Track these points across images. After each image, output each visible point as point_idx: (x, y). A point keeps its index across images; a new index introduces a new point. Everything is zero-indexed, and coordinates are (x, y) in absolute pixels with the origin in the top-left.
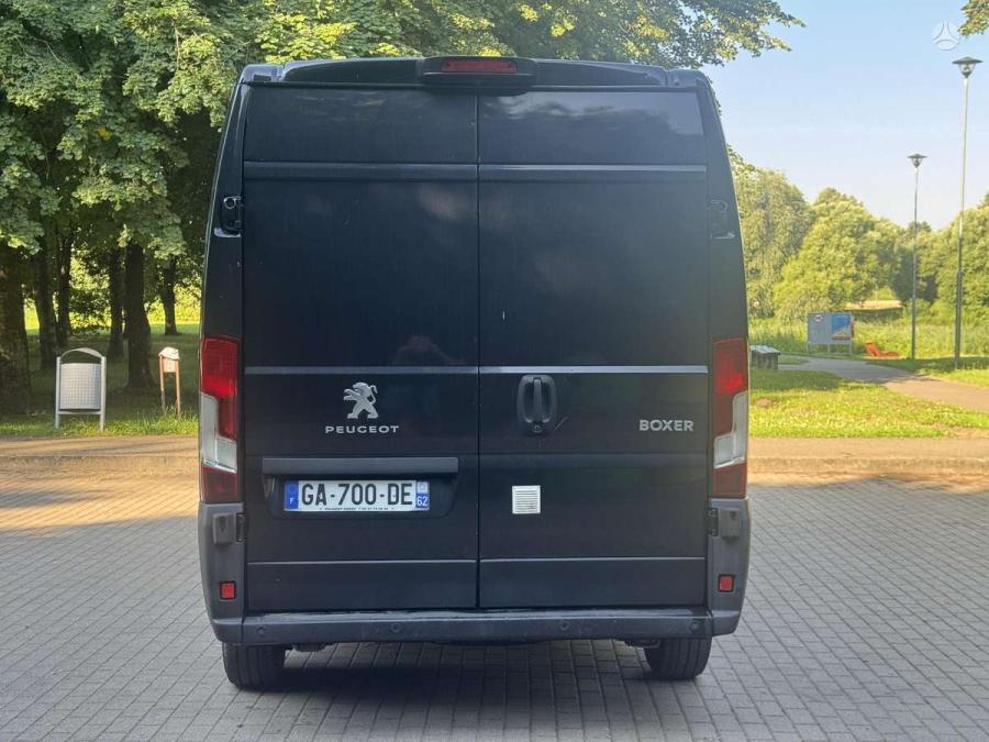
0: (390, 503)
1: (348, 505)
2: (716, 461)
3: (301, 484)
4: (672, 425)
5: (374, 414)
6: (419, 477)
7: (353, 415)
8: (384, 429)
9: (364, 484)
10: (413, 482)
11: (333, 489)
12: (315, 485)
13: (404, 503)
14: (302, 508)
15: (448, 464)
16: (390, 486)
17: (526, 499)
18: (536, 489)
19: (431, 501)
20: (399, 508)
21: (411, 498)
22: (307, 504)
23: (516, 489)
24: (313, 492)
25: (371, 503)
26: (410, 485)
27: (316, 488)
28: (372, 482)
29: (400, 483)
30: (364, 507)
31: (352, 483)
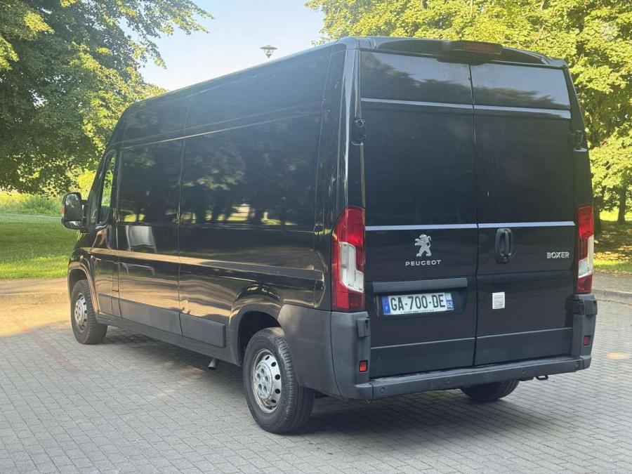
0: (435, 307)
1: (415, 310)
2: (579, 274)
3: (390, 298)
4: (560, 254)
5: (429, 254)
7: (419, 255)
8: (434, 262)
9: (420, 296)
10: (444, 294)
11: (406, 300)
12: (396, 298)
13: (442, 306)
14: (393, 313)
15: (462, 282)
16: (433, 296)
17: (499, 300)
18: (503, 294)
19: (454, 305)
20: (439, 309)
21: (444, 303)
22: (395, 310)
23: (494, 295)
24: (396, 302)
25: (425, 307)
26: (442, 295)
27: (397, 300)
28: (424, 295)
29: (437, 294)
30: (422, 310)
31: (414, 296)
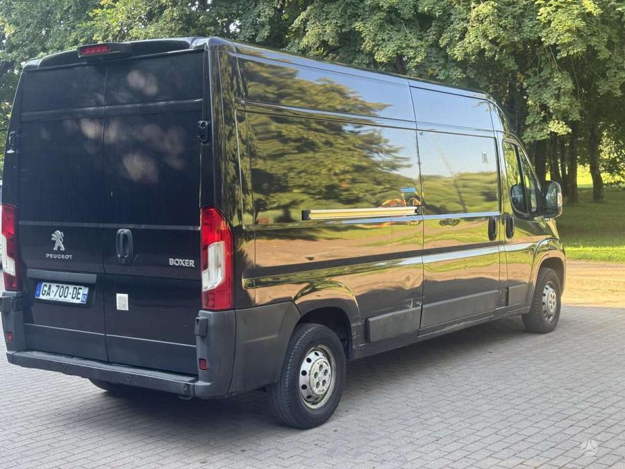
0: (73, 298)
1: (57, 298)
2: (203, 287)
3: (44, 284)
4: (184, 262)
5: (63, 249)
6: (85, 285)
7: (55, 249)
8: (68, 257)
9: (65, 286)
10: (83, 287)
11: (54, 287)
12: (48, 284)
13: (78, 299)
14: (42, 297)
15: (92, 278)
16: (75, 288)
17: (122, 301)
18: (126, 296)
19: (88, 299)
20: (76, 301)
21: (80, 296)
22: (43, 295)
23: (118, 295)
24: (46, 289)
25: (65, 297)
26: (81, 289)
27: (48, 286)
28: (68, 286)
29: (78, 287)
30: (62, 299)
31: (61, 285)
